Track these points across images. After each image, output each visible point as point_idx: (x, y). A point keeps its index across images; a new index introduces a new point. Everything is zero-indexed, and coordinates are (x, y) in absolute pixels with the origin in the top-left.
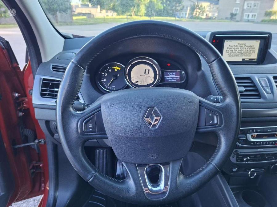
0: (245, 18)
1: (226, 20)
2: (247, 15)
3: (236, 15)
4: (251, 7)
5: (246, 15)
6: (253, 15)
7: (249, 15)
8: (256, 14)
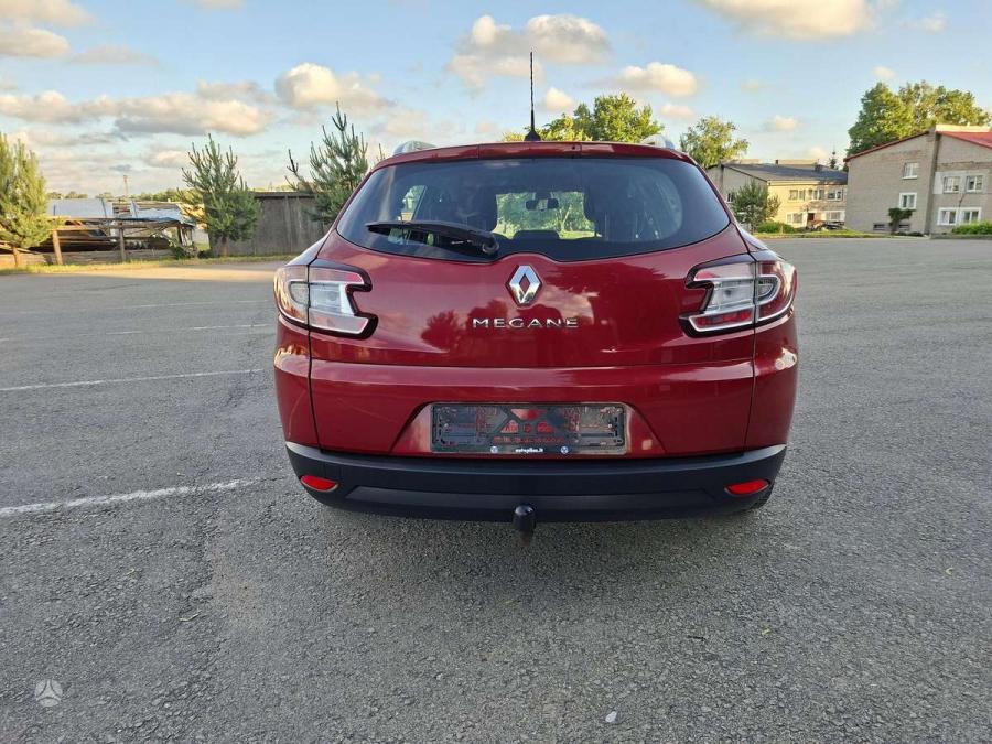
0: (941, 222)
1: (877, 233)
2: (948, 214)
3: (908, 214)
4: (956, 188)
5: (944, 212)
6: (967, 214)
7: (953, 214)
8: (979, 209)
